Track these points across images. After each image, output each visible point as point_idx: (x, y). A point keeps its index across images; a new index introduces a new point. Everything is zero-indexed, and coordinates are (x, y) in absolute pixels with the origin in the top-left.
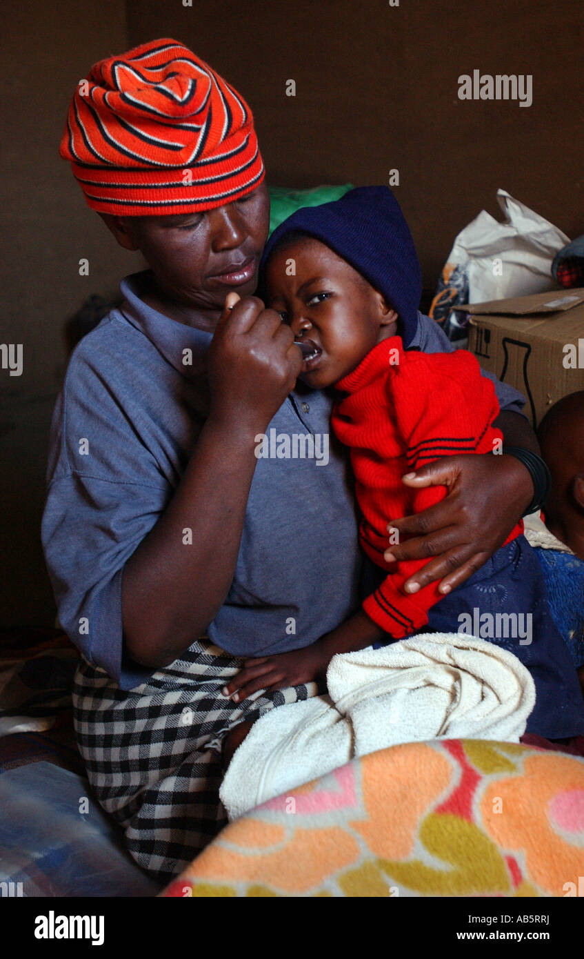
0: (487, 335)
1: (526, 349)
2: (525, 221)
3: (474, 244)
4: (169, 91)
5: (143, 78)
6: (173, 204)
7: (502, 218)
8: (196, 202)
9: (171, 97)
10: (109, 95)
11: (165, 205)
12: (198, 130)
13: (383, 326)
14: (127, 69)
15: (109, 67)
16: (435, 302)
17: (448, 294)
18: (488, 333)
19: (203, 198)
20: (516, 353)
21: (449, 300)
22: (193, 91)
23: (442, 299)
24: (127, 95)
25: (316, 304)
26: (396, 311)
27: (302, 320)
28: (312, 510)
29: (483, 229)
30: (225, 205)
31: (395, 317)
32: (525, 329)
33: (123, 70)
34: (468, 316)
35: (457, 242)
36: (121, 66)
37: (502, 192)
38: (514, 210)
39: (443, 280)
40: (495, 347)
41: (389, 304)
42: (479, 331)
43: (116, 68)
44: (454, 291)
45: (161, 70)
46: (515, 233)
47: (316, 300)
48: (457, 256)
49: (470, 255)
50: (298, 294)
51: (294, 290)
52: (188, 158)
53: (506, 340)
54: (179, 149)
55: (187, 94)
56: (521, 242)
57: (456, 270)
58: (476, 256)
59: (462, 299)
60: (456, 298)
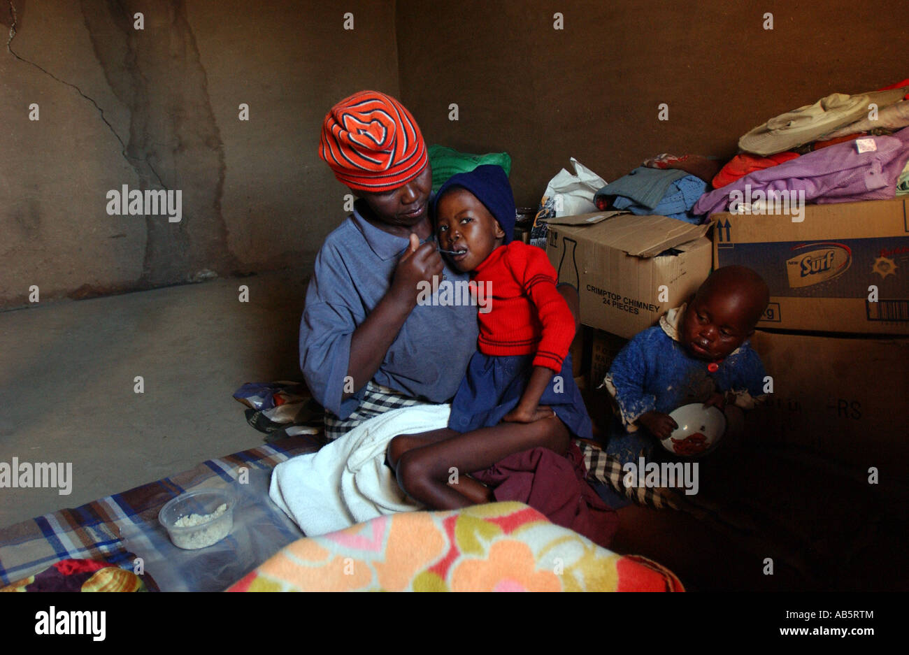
0: (555, 235)
1: (574, 244)
2: (585, 175)
3: (558, 186)
4: (372, 136)
5: (360, 121)
6: (379, 187)
7: (574, 173)
8: (391, 185)
9: (373, 140)
10: (342, 133)
11: (375, 187)
12: (390, 153)
13: (497, 238)
14: (351, 117)
15: (341, 117)
16: (537, 216)
17: (544, 212)
18: (556, 233)
19: (395, 182)
20: (570, 245)
21: (545, 215)
22: (385, 138)
23: (540, 215)
24: (351, 136)
25: (465, 224)
26: (504, 232)
27: (457, 232)
28: (444, 330)
29: (563, 177)
30: (408, 182)
31: (503, 235)
32: (574, 233)
33: (348, 118)
34: (547, 225)
35: (549, 184)
36: (347, 116)
37: (572, 159)
38: (579, 168)
39: (542, 205)
40: (559, 241)
41: (501, 227)
42: (552, 233)
43: (345, 117)
44: (547, 211)
45: (368, 114)
46: (579, 181)
47: (465, 222)
48: (549, 192)
49: (556, 192)
50: (455, 217)
51: (453, 215)
52: (386, 166)
53: (565, 238)
54: (380, 164)
55: (383, 139)
56: (583, 185)
57: (549, 199)
58: (560, 193)
59: (552, 215)
60: (548, 214)
